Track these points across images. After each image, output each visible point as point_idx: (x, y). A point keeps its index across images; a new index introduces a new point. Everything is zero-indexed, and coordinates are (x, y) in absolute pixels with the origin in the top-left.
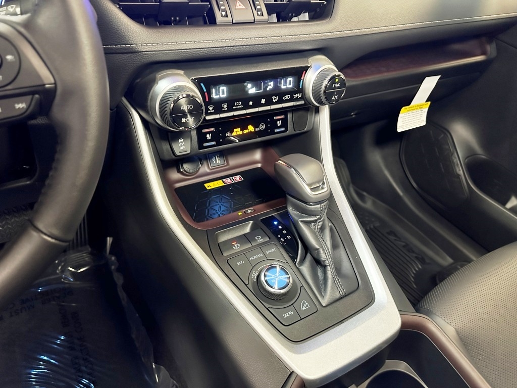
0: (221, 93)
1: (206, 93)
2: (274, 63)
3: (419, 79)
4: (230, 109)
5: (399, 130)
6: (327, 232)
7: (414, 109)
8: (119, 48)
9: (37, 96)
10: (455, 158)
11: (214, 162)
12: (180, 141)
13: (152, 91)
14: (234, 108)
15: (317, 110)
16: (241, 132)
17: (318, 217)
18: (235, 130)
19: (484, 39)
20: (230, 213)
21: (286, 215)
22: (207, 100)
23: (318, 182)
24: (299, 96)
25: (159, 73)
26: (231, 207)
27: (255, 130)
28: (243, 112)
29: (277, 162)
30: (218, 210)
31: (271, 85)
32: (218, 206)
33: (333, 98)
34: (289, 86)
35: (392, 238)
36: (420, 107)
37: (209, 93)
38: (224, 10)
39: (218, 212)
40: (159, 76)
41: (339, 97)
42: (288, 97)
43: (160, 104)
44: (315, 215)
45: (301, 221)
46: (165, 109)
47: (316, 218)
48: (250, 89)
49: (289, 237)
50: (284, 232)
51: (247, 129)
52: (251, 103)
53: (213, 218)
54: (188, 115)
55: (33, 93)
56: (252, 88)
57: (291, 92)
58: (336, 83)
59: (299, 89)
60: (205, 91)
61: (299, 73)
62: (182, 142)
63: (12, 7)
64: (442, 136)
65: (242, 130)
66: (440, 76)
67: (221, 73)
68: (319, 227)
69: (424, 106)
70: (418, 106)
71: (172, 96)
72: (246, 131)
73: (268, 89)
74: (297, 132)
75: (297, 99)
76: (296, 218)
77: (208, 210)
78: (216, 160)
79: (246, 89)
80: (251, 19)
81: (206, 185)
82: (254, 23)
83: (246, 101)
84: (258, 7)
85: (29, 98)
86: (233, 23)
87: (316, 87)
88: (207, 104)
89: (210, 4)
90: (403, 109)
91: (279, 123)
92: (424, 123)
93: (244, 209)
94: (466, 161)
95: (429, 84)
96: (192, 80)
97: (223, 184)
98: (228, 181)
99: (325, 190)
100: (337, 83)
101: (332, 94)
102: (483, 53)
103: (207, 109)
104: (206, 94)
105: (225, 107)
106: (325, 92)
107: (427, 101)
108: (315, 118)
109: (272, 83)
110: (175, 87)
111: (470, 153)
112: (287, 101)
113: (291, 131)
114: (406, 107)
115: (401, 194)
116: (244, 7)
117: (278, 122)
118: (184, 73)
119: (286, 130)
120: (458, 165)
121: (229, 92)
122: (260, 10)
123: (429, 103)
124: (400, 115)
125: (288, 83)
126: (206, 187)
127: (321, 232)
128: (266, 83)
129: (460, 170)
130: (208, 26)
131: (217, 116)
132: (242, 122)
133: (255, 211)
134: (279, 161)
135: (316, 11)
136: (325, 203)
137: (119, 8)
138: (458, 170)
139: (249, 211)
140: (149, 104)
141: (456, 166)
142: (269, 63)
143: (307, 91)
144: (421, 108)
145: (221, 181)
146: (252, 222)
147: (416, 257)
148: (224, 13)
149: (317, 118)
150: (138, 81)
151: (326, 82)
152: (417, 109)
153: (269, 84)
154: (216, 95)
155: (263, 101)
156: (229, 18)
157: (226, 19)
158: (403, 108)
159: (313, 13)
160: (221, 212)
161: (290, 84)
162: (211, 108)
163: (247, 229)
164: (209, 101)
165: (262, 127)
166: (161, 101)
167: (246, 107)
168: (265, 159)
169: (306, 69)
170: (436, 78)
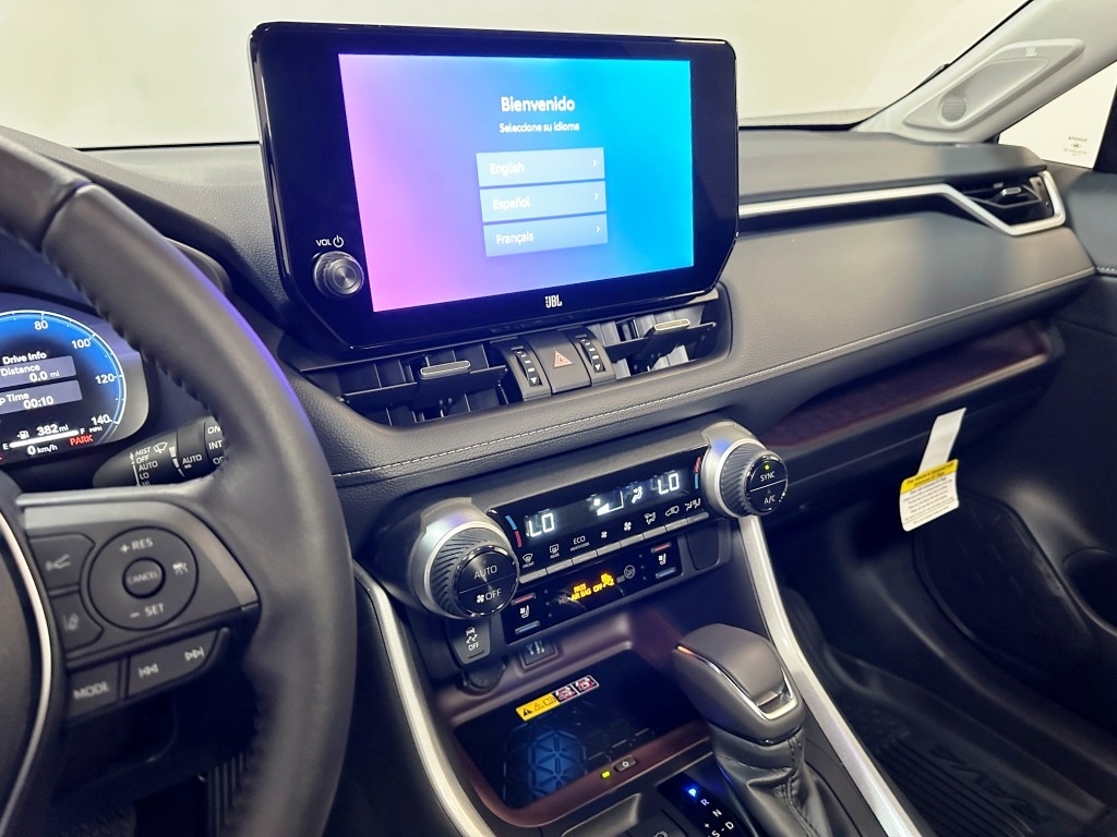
0: (545, 524)
1: (517, 533)
2: (638, 451)
3: (925, 423)
4: (565, 554)
5: (908, 527)
6: (815, 802)
7: (928, 480)
8: (348, 478)
9: (225, 630)
10: (1041, 562)
11: (532, 653)
12: (468, 633)
13: (414, 549)
14: (572, 549)
15: (735, 526)
16: (589, 592)
17: (789, 770)
18: (576, 589)
20: (582, 775)
21: (712, 768)
22: (520, 545)
23: (774, 689)
24: (696, 503)
25: (426, 510)
26: (582, 760)
27: (615, 581)
28: (592, 554)
29: (675, 651)
30: (554, 770)
31: (638, 493)
32: (553, 760)
33: (766, 501)
34: (672, 489)
35: (946, 764)
36: (939, 473)
37: (523, 529)
38: (535, 374)
39: (555, 774)
40: (425, 515)
41: (777, 498)
42: (676, 509)
43: (432, 573)
44: (780, 767)
45: (752, 785)
46: (444, 584)
47: (784, 774)
48: (598, 507)
49: (730, 826)
50: (717, 813)
51: (600, 582)
52: (604, 535)
53: (546, 794)
54: (490, 587)
55: (217, 627)
56: (602, 505)
57: (679, 500)
58: (766, 472)
59: (694, 489)
60: (515, 528)
61: (688, 462)
62: (472, 635)
63: (161, 447)
64: (998, 517)
65: (590, 586)
66: (964, 410)
67: (542, 488)
68: (794, 792)
69: (946, 471)
70: (934, 472)
71: (457, 555)
72: (597, 588)
73: (633, 501)
74: (703, 571)
75: (694, 511)
76: (740, 778)
77: (534, 774)
78: (534, 649)
79: (592, 508)
80: (585, 380)
81: (520, 711)
82: (590, 386)
83: (594, 531)
84: (595, 357)
85: (211, 635)
86: (552, 394)
87: (727, 485)
88: (520, 552)
89: (508, 367)
90: (906, 485)
91: (662, 559)
92: (955, 505)
93: (614, 759)
94: (1065, 565)
95: (947, 429)
96: (489, 514)
97: (557, 703)
98: (567, 692)
99: (792, 704)
100: (769, 471)
101: (764, 494)
102: (1039, 350)
103: (522, 562)
104: (516, 535)
105: (555, 551)
106: (748, 490)
107: (950, 459)
108: (732, 539)
109: (640, 488)
110: (459, 534)
111: (1070, 549)
112: (674, 518)
113: (688, 571)
114: (910, 479)
115: (939, 652)
116: (569, 363)
117: (660, 558)
118: (473, 502)
119: (679, 571)
120: (1049, 576)
121: (559, 521)
122: (599, 361)
123: (955, 462)
124: (902, 497)
125: (671, 484)
126: (521, 714)
127: (802, 807)
128: (629, 490)
129: (1058, 588)
130: (508, 407)
131: (542, 573)
132: (589, 573)
133: (637, 761)
134: (680, 648)
135: (699, 340)
136: (797, 735)
137: (345, 402)
138: (1053, 589)
139: (626, 765)
140: (409, 574)
141: (1047, 580)
142: (628, 453)
143: (709, 493)
144: (941, 475)
145: (550, 695)
146: (638, 795)
147: (1012, 806)
148: (534, 380)
149: (737, 538)
150: (386, 529)
151: (746, 473)
152: (933, 478)
153: (635, 491)
154: (536, 530)
155: (628, 526)
156: (545, 386)
157: (539, 388)
158: (905, 482)
159: (694, 344)
160: (562, 774)
161: (674, 485)
162: (528, 559)
163: (632, 818)
164: (522, 545)
165: (630, 573)
166: (434, 566)
167: (596, 543)
168: (638, 632)
169: (701, 452)
170: (958, 416)
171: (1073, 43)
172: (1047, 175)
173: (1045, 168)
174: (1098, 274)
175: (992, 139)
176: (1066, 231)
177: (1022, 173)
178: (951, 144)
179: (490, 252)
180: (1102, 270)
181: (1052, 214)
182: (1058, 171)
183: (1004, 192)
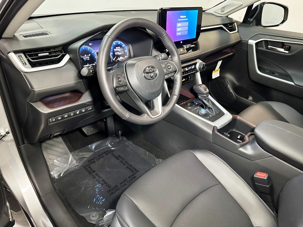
2: (190, 62)
3: (217, 62)
5: (213, 78)
19: (231, 48)
23: (206, 89)
24: (195, 70)
33: (204, 69)
36: (217, 70)
45: (203, 99)
47: (206, 98)
52: (187, 73)
59: (195, 68)
61: (195, 64)
64: (223, 80)
73: (190, 69)
79: (186, 69)
82: (184, 54)
90: (213, 72)
92: (219, 76)
95: (220, 63)
99: (208, 91)
100: (205, 65)
102: (232, 52)
106: (202, 68)
112: (193, 71)
113: (192, 80)
117: (189, 77)
123: (220, 69)
124: (213, 74)
125: (193, 67)
129: (231, 90)
139: (184, 103)
143: (197, 68)
146: (189, 103)
149: (197, 75)
151: (202, 66)
153: (190, 67)
155: (189, 72)
165: (186, 79)
169: (197, 63)
170: (221, 61)
171: (242, 3)
172: (235, 23)
173: (235, 22)
174: (241, 40)
175: (227, 17)
176: (238, 33)
177: (232, 23)
178: (222, 17)
179: (177, 36)
180: (242, 39)
181: (236, 30)
182: (237, 22)
183: (230, 26)
